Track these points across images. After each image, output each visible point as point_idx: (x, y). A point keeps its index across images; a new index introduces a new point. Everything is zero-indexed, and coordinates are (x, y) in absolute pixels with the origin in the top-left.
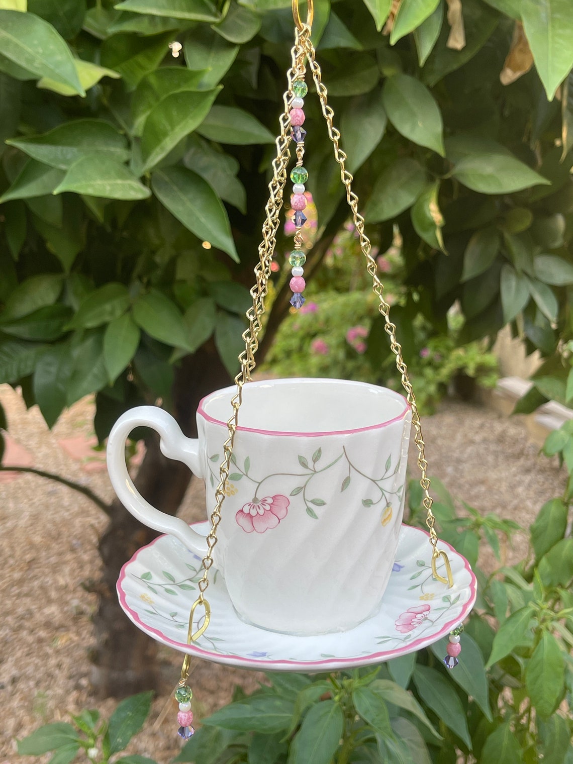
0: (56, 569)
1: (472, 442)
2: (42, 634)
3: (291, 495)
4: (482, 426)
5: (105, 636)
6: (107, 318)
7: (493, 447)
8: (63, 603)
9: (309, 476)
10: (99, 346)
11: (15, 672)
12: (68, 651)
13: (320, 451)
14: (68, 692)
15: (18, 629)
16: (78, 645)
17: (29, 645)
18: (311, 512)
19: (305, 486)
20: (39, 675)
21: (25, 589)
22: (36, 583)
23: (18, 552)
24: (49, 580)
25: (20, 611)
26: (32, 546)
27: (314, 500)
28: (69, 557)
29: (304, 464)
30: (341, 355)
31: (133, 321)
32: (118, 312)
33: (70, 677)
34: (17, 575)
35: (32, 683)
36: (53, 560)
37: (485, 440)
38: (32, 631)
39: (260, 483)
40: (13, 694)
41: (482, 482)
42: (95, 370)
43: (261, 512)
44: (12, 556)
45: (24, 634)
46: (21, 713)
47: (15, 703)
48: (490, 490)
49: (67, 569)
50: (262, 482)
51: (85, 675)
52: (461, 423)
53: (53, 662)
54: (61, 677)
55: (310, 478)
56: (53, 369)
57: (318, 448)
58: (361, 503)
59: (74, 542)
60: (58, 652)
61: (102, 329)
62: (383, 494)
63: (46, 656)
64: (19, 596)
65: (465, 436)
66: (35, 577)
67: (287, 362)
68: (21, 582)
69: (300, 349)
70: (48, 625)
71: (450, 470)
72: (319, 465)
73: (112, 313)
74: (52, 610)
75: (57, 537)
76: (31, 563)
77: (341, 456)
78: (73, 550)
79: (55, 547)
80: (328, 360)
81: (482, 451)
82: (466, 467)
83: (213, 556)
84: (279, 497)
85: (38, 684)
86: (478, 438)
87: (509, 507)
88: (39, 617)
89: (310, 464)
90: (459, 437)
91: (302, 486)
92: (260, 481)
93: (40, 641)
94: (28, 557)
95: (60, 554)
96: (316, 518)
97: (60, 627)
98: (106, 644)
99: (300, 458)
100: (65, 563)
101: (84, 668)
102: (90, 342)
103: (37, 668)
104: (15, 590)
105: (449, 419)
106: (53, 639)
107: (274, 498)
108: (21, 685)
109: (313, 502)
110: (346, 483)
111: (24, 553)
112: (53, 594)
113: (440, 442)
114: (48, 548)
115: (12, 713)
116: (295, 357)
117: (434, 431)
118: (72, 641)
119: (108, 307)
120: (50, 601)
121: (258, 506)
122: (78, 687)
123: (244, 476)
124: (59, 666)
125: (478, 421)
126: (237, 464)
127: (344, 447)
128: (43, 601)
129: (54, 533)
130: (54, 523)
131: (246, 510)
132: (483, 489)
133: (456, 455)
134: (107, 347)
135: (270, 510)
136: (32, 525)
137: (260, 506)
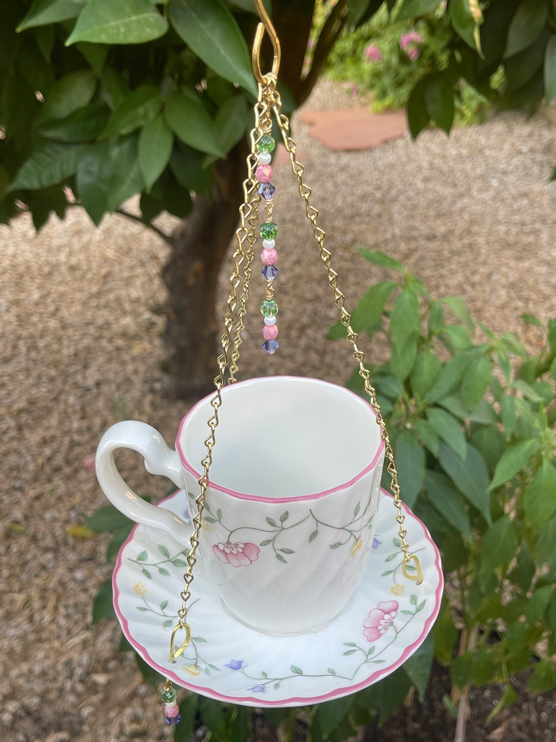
0: (128, 282)
1: (520, 152)
2: (120, 342)
3: (261, 545)
4: (531, 135)
5: (172, 351)
6: (141, 123)
7: (539, 157)
8: (136, 315)
9: (277, 532)
10: (134, 151)
11: (98, 377)
12: (143, 358)
13: (287, 513)
14: (144, 395)
15: (98, 338)
16: (151, 353)
17: (109, 353)
18: (281, 558)
19: (274, 539)
20: (119, 379)
21: (103, 301)
22: (112, 296)
23: (94, 265)
24: (123, 293)
25: (100, 321)
26: (106, 260)
27: (283, 549)
28: (139, 271)
29: (272, 524)
30: (394, 60)
31: (165, 124)
32: (152, 115)
33: (145, 382)
34: (95, 289)
35: (113, 387)
36: (126, 274)
37: (532, 151)
38: (111, 340)
39: (232, 532)
40: (98, 395)
41: (525, 195)
42: (132, 175)
43: (235, 552)
44: (89, 269)
45: (104, 343)
46: (106, 413)
47: (100, 404)
48: (532, 203)
49: (138, 283)
50: (234, 531)
51: (158, 380)
52: (510, 130)
53: (130, 368)
54: (137, 381)
55: (278, 534)
56: (95, 169)
57: (284, 511)
58: (329, 546)
59: (143, 256)
60: (134, 359)
61: (136, 133)
62: (352, 534)
63: (124, 363)
64: (98, 307)
65: (513, 145)
66: (110, 290)
67: (341, 67)
68: (98, 295)
69: (354, 51)
70: (124, 335)
71: (495, 182)
72: (286, 524)
73: (145, 116)
74: (127, 321)
75: (128, 252)
76: (106, 277)
77: (308, 517)
78: (142, 264)
79: (127, 261)
80: (381, 66)
81: (528, 162)
82: (511, 178)
83: (193, 573)
84: (250, 545)
85: (118, 387)
86: (525, 149)
87: (549, 221)
88: (115, 328)
89: (278, 523)
90: (507, 146)
91: (271, 539)
92: (232, 530)
93: (118, 349)
94: (104, 271)
95: (132, 268)
96: (285, 562)
97: (135, 337)
98: (174, 358)
99: (268, 519)
100: (137, 276)
101: (157, 374)
102: (126, 146)
103: (117, 373)
104: (94, 303)
105: (498, 127)
106: (130, 347)
107: (245, 544)
108: (105, 388)
109: (282, 550)
110: (314, 535)
111: (100, 266)
112: (127, 306)
113: (487, 152)
114: (120, 263)
115: (97, 412)
116: (348, 61)
117: (483, 141)
118: (145, 350)
119: (141, 111)
120: (124, 313)
121: (232, 548)
122: (152, 391)
123: (217, 522)
124: (136, 372)
125: (527, 129)
126: (210, 510)
127: (310, 510)
128: (119, 312)
129: (125, 248)
130: (125, 238)
131: (221, 547)
132: (525, 202)
133: (502, 166)
134: (142, 153)
135: (242, 552)
136: (105, 239)
137: (233, 548)
